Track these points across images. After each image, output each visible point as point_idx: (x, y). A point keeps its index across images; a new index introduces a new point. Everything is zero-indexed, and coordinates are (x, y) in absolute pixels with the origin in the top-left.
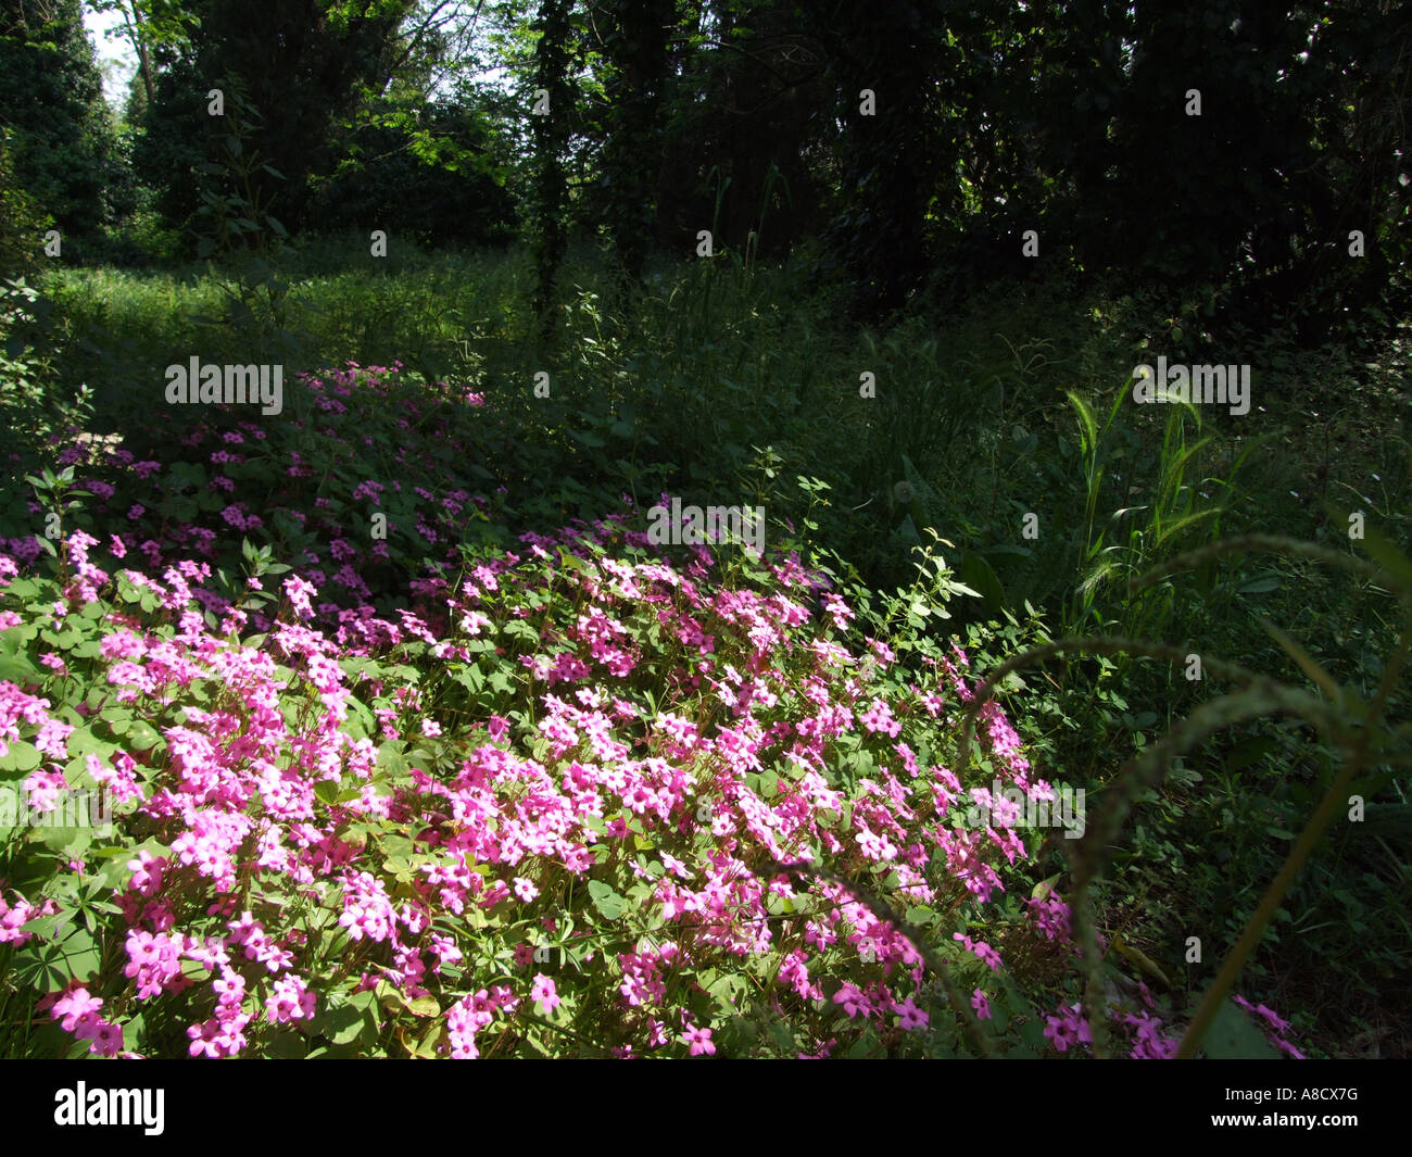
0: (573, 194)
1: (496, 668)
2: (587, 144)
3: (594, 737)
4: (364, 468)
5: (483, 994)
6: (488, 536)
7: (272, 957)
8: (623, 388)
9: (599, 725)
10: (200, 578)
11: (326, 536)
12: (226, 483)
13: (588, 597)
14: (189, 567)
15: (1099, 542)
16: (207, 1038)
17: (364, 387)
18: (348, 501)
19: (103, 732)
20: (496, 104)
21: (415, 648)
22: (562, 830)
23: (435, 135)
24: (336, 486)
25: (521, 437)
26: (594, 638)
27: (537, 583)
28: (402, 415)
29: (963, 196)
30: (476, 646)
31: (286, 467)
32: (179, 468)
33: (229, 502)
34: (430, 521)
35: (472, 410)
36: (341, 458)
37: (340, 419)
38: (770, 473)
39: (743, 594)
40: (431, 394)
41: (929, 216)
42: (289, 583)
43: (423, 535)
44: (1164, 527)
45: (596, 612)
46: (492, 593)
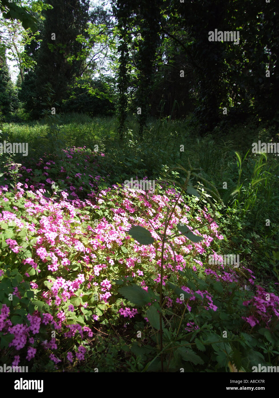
0: (129, 102)
1: (106, 211)
2: (133, 89)
3: (124, 222)
4: (77, 170)
5: (100, 265)
6: (104, 184)
7: (62, 254)
8: (139, 152)
9: (125, 220)
10: (44, 193)
11: (69, 185)
12: (47, 174)
13: (125, 196)
14: (41, 190)
15: (241, 186)
16: (51, 267)
17: (77, 152)
18: (74, 178)
19: (27, 220)
20: (109, 80)
21: (89, 208)
22: (117, 237)
23: (94, 88)
24: (71, 174)
25: (114, 164)
26: (126, 205)
27: (115, 194)
28: (86, 159)
29: (230, 102)
30: (101, 207)
31: (60, 170)
32: (36, 170)
33: (47, 178)
34: (92, 182)
35: (102, 157)
36: (72, 168)
37: (72, 159)
38: (166, 171)
39: (158, 196)
40: (93, 154)
41: (220, 108)
42: (62, 193)
43: (91, 185)
44: (254, 182)
45: (127, 199)
46: (105, 196)
